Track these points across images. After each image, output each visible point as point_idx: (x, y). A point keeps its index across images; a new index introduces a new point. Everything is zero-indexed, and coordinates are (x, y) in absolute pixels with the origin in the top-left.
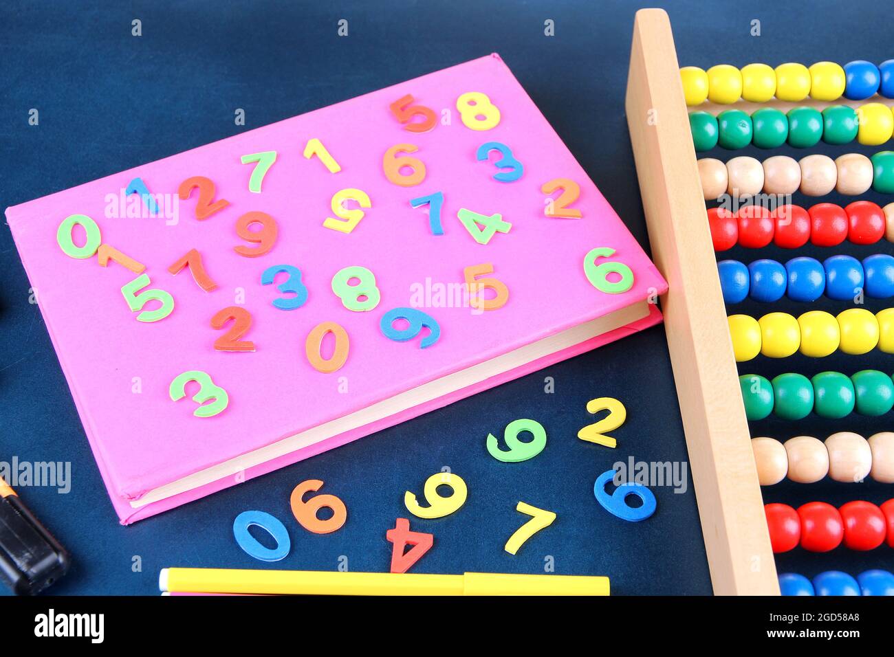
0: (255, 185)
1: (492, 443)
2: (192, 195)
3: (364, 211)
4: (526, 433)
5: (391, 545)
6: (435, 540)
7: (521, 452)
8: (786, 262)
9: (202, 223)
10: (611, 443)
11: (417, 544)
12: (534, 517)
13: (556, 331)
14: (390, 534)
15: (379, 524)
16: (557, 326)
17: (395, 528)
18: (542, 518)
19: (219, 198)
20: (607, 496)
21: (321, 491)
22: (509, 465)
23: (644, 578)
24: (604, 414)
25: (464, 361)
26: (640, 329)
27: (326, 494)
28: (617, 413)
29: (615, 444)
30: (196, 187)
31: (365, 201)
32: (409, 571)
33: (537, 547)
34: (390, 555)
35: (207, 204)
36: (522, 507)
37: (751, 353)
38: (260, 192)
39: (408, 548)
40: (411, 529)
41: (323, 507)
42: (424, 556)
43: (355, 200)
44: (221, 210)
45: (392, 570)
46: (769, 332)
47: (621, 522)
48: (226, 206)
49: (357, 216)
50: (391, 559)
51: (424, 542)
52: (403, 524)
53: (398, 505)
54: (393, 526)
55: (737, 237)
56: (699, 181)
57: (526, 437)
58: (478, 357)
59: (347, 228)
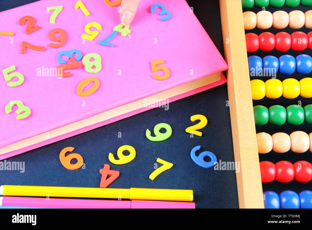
0: (52, 20)
1: (148, 133)
2: (25, 24)
3: (98, 31)
4: (163, 129)
5: (101, 175)
6: (120, 174)
7: (160, 137)
8: (279, 57)
9: (28, 36)
10: (200, 134)
11: (112, 175)
12: (163, 165)
13: (178, 85)
14: (101, 171)
15: (97, 167)
16: (178, 83)
17: (103, 168)
18: (167, 165)
19: (36, 25)
20: (196, 157)
21: (73, 152)
22: (155, 143)
23: (209, 192)
24: (198, 121)
25: (137, 97)
26: (217, 85)
27: (75, 153)
28: (204, 121)
29: (201, 135)
30: (27, 20)
31: (99, 27)
32: (108, 187)
33: (164, 178)
34: (100, 179)
35: (31, 27)
36: (159, 160)
37: (261, 96)
38: (54, 23)
39: (108, 177)
40: (110, 169)
41: (73, 159)
42: (115, 181)
43: (95, 27)
44: (37, 30)
45: (101, 186)
46: (269, 88)
47: (201, 168)
48: (39, 28)
49: (95, 33)
50: (101, 181)
51: (115, 174)
52: (107, 166)
53: (106, 159)
54: (103, 167)
55: (259, 46)
56: (243, 21)
57: (163, 131)
58: (143, 96)
59: (91, 38)
